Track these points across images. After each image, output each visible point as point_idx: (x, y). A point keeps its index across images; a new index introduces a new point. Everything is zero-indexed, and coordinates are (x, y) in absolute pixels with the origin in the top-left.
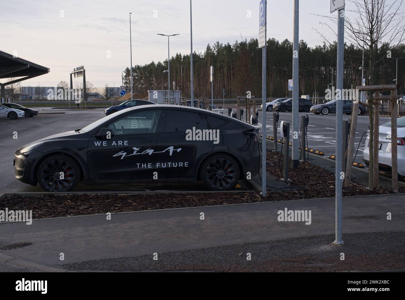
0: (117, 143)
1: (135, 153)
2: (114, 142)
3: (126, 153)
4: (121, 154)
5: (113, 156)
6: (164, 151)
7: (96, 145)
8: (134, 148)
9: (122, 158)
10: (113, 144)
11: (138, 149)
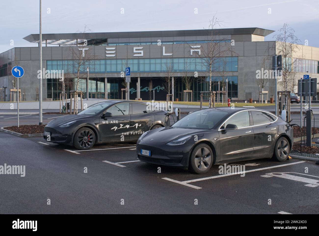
0: (113, 122)
1: (121, 127)
2: (111, 121)
3: (117, 127)
4: (115, 128)
5: (111, 129)
6: (134, 126)
7: (103, 123)
8: (120, 125)
9: (115, 130)
10: (111, 122)
11: (122, 125)
